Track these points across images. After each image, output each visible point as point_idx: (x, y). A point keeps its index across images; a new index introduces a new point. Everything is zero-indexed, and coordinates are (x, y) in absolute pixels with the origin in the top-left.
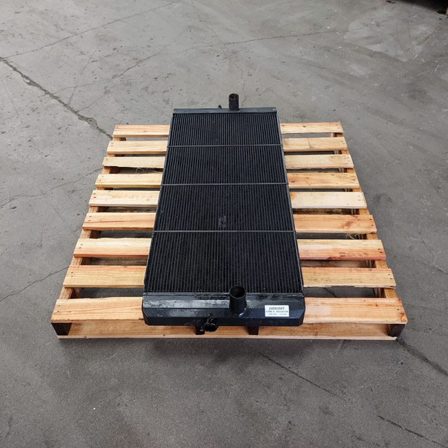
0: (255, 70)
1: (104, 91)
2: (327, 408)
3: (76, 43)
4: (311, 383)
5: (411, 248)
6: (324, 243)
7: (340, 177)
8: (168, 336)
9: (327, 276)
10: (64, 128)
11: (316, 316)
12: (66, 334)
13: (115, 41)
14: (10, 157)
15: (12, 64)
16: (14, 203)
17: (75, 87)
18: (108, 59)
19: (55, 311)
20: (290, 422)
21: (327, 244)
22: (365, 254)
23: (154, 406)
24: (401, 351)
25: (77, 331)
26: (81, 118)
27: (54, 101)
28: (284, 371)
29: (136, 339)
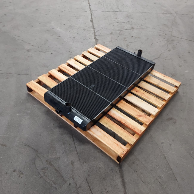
0: (174, 50)
1: (111, 33)
2: (74, 163)
3: (118, 14)
4: (77, 153)
5: (162, 143)
6: (123, 116)
7: (157, 100)
8: (52, 110)
9: (111, 125)
10: (87, 39)
11: (94, 133)
12: (30, 92)
13: (132, 18)
14: (64, 39)
15: (92, 13)
16: (53, 52)
17: (103, 28)
18: (123, 23)
19: (29, 83)
20: (59, 157)
21: (124, 117)
22: (134, 129)
23: (31, 125)
24: (117, 169)
25: (33, 93)
26: (95, 38)
27: (93, 29)
28: (73, 144)
29: (45, 106)
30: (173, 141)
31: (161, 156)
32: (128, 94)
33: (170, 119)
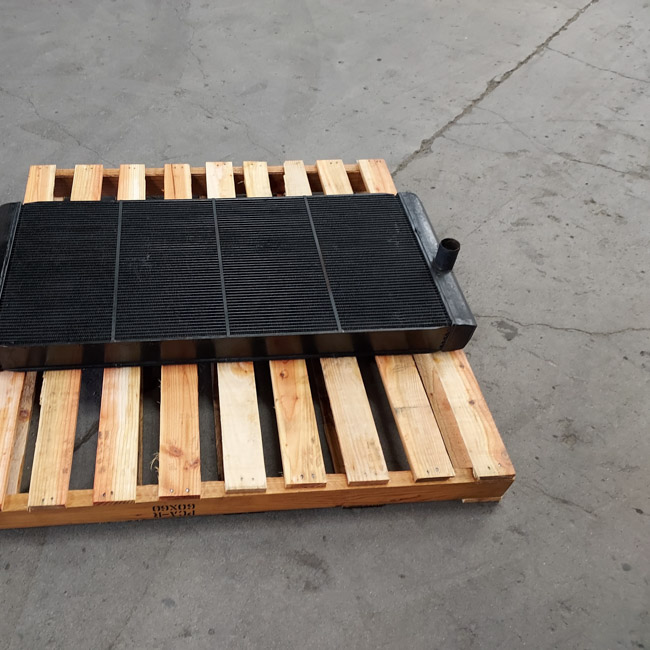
30: (211, 632)
31: (105, 633)
32: (241, 364)
33: (313, 562)
